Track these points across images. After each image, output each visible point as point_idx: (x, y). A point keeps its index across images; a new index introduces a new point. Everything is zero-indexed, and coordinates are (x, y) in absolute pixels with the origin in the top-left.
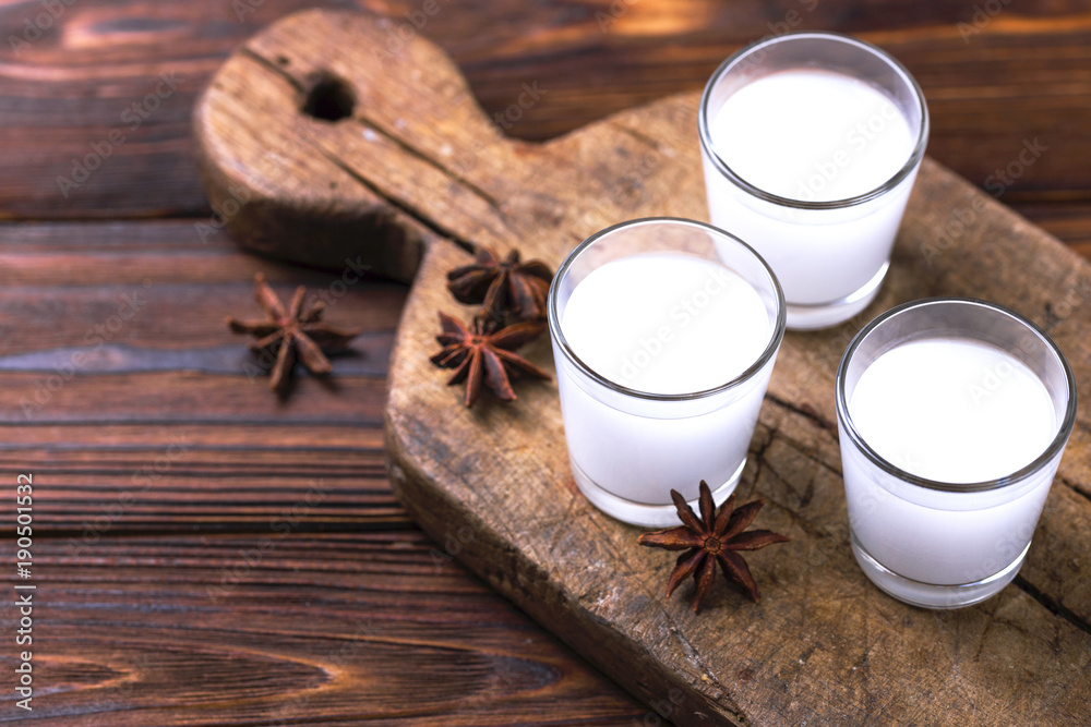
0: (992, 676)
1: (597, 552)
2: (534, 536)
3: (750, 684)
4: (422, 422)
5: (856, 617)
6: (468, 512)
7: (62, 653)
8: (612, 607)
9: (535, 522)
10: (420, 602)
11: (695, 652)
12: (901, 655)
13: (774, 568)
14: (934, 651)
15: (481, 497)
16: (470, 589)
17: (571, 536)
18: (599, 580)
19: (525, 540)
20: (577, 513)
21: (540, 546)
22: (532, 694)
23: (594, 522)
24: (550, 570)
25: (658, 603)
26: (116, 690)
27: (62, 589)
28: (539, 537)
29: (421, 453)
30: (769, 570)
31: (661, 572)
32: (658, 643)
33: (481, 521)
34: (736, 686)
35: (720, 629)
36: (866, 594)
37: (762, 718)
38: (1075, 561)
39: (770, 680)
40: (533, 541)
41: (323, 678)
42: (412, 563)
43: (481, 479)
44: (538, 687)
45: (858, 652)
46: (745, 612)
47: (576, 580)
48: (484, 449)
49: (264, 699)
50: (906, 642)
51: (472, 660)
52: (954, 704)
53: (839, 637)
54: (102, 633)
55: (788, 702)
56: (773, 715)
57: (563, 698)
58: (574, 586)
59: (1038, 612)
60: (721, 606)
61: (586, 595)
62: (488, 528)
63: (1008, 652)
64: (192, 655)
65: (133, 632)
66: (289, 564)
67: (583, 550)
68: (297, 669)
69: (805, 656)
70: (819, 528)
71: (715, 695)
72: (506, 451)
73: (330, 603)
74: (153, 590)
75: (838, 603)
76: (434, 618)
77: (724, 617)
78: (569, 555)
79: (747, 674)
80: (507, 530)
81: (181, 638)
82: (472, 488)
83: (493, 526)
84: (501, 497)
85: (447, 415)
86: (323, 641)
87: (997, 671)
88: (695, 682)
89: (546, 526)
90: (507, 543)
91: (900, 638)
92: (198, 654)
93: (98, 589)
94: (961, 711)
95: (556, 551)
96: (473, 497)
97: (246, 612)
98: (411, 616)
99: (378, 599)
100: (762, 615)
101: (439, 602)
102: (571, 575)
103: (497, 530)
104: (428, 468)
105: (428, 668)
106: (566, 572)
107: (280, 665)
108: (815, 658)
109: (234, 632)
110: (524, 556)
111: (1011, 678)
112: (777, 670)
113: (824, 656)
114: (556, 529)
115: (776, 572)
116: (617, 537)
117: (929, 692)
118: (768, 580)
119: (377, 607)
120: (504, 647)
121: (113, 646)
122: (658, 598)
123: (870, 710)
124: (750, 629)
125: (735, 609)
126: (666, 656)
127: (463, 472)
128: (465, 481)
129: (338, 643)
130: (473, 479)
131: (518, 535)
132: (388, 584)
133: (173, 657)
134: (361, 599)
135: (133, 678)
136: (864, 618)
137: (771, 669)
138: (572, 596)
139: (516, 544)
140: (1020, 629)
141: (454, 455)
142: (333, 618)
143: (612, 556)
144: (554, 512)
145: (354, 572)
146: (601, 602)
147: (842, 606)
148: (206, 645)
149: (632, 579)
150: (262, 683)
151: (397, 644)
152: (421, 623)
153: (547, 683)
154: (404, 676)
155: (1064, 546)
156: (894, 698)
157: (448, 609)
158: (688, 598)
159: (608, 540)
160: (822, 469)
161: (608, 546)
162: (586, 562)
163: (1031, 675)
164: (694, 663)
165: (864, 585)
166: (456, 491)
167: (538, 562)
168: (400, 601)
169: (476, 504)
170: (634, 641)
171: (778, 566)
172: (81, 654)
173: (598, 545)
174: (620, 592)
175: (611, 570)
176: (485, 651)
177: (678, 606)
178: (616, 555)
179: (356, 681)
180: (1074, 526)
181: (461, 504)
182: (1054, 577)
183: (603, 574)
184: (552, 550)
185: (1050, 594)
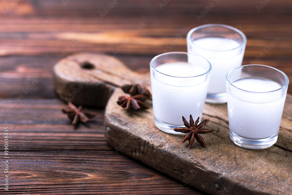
0: (270, 161)
1: (162, 138)
2: (145, 135)
3: (205, 161)
4: (115, 117)
5: (233, 151)
6: (127, 132)
7: (16, 171)
8: (167, 148)
9: (145, 133)
10: (113, 163)
11: (190, 156)
12: (245, 157)
13: (210, 142)
14: (254, 157)
15: (131, 129)
16: (127, 161)
17: (155, 136)
18: (163, 143)
19: (143, 136)
20: (157, 132)
21: (147, 137)
22: (144, 180)
23: (162, 134)
24: (150, 141)
25: (179, 147)
26: (30, 178)
27: (16, 160)
28: (147, 136)
29: (114, 121)
30: (209, 142)
31: (180, 142)
32: (180, 154)
33: (131, 133)
34: (201, 161)
35: (196, 152)
36: (235, 147)
37: (208, 167)
38: (290, 142)
39: (210, 160)
40: (145, 136)
41: (87, 176)
42: (111, 156)
43: (131, 126)
44: (145, 178)
45: (233, 156)
46: (203, 149)
47: (157, 143)
48: (131, 121)
49: (71, 180)
50: (246, 155)
51: (128, 174)
52: (260, 165)
53: (228, 154)
54: (26, 168)
55: (215, 164)
56: (212, 166)
57: (153, 180)
58: (156, 144)
59: (281, 150)
60: (196, 148)
61: (159, 146)
62: (133, 134)
63: (274, 157)
64: (51, 172)
65: (35, 168)
66: (77, 156)
67: (158, 138)
68: (80, 175)
69: (219, 157)
70: (221, 136)
71: (196, 163)
72: (137, 121)
73: (89, 163)
74: (40, 160)
75: (228, 148)
76: (118, 166)
77: (197, 150)
78: (155, 139)
79: (204, 159)
80: (138, 134)
81: (49, 169)
82: (128, 127)
83: (134, 134)
84: (136, 129)
85: (121, 115)
86: (87, 170)
87: (271, 160)
88: (190, 161)
89: (148, 134)
90: (138, 137)
91: (245, 154)
93: (26, 160)
94: (262, 166)
95: (151, 138)
96: (129, 129)
97: (66, 165)
98: (111, 166)
99: (102, 163)
100: (207, 150)
101: (119, 163)
102: (155, 142)
103: (135, 135)
104: (116, 124)
105: (115, 175)
106: (154, 142)
107: (75, 174)
108: (222, 157)
109: (63, 168)
110: (143, 139)
111: (275, 161)
112: (212, 159)
113: (225, 157)
114: (151, 134)
115: (210, 143)
116: (168, 136)
117: (253, 163)
118: (209, 144)
119: (102, 164)
120: (137, 171)
121: (29, 170)
122: (179, 146)
123: (237, 166)
124: (204, 152)
125: (200, 149)
126: (182, 156)
127: (126, 124)
128: (127, 126)
129: (91, 170)
130: (128, 126)
131: (141, 135)
132: (105, 160)
133: (46, 172)
134: (97, 162)
135: (35, 176)
136: (235, 151)
137: (210, 158)
138: (156, 146)
139: (140, 137)
140: (277, 153)
141: (123, 122)
142: (90, 166)
143: (166, 139)
144: (150, 132)
145: (95, 158)
146: (164, 147)
147: (229, 149)
148: (55, 170)
149: (172, 143)
150: (70, 177)
151: (107, 171)
152: (114, 167)
153: (148, 177)
154: (108, 176)
155: (287, 139)
156: (244, 164)
157: (121, 164)
158: (187, 146)
159: (165, 137)
160: (221, 127)
161: (165, 138)
162: (159, 140)
163: (281, 160)
164: (190, 158)
165: (234, 146)
166: (124, 128)
167: (147, 140)
168: (108, 163)
169: (129, 130)
170: (173, 154)
171: (211, 142)
172: (21, 171)
173: (163, 137)
174: (169, 145)
175: (166, 142)
176: (131, 172)
177: (185, 148)
178: (168, 139)
179: (96, 177)
180: (289, 136)
181: (125, 130)
182: (285, 144)
183: (164, 142)
184: (150, 138)
185: (284, 147)
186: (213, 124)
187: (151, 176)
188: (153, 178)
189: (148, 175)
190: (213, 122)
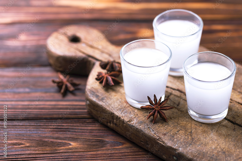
0: (220, 135)
1: (131, 113)
2: (118, 111)
3: (165, 136)
4: (93, 92)
5: (190, 125)
6: (103, 107)
7: (12, 141)
8: (134, 123)
9: (118, 108)
10: (92, 131)
11: (153, 131)
12: (199, 131)
13: (171, 116)
14: (207, 131)
15: (106, 104)
16: (104, 129)
17: (126, 111)
18: (132, 118)
19: (115, 111)
20: (127, 107)
21: (119, 113)
22: (117, 147)
23: (131, 108)
24: (121, 116)
25: (145, 122)
26: (23, 147)
27: (13, 129)
28: (119, 111)
29: (93, 96)
30: (170, 117)
31: (146, 117)
32: (145, 129)
33: (106, 108)
34: (162, 137)
35: (159, 127)
36: (192, 121)
37: (168, 142)
38: (238, 115)
39: (170, 135)
40: (117, 112)
41: (70, 145)
42: (91, 124)
43: (106, 101)
44: (118, 146)
45: (190, 131)
46: (164, 124)
47: (127, 118)
48: (107, 96)
49: (57, 149)
50: (201, 129)
51: (104, 142)
52: (212, 140)
53: (185, 128)
54: (21, 137)
55: (174, 139)
56: (171, 141)
57: (124, 148)
58: (126, 119)
59: (230, 124)
60: (159, 123)
61: (129, 121)
62: (107, 110)
63: (224, 131)
64: (41, 141)
65: (28, 137)
66: (63, 125)
67: (128, 113)
68: (64, 143)
69: (178, 132)
70: (181, 110)
71: (158, 138)
72: (112, 96)
73: (72, 132)
74: (33, 129)
75: (185, 123)
76: (96, 134)
77: (160, 125)
78: (125, 114)
79: (165, 134)
80: (112, 110)
81: (39, 138)
82: (104, 102)
83: (108, 109)
84: (110, 104)
85: (99, 90)
86: (70, 138)
87: (221, 134)
88: (153, 136)
89: (120, 109)
90: (112, 112)
91: (199, 128)
92: (42, 141)
93: (20, 129)
94: (213, 141)
95: (122, 113)
96: (104, 104)
97: (53, 133)
98: (90, 134)
99: (83, 131)
100: (168, 124)
101: (97, 131)
102: (126, 117)
103: (109, 110)
104: (94, 99)
105: (94, 143)
106: (124, 117)
107: (61, 143)
108: (180, 132)
109: (51, 137)
110: (115, 114)
111: (224, 135)
112: (171, 134)
113: (182, 131)
114: (122, 109)
115: (171, 117)
116: (136, 111)
117: (206, 138)
118: (170, 119)
119: (83, 132)
120: (111, 139)
121: (23, 139)
122: (145, 121)
123: (192, 141)
124: (166, 127)
125: (162, 123)
126: (147, 131)
127: (102, 100)
128: (103, 101)
129: (74, 139)
130: (104, 101)
131: (114, 111)
132: (85, 128)
133: (37, 141)
134: (79, 131)
135: (28, 145)
136: (191, 125)
137: (170, 133)
138: (126, 121)
139: (113, 112)
140: (226, 127)
141: (100, 97)
142: (73, 134)
143: (135, 114)
144: (122, 107)
145: (78, 126)
146: (132, 122)
147: (186, 123)
148: (44, 139)
149: (139, 118)
150: (56, 146)
151: (87, 139)
152: (92, 135)
153: (120, 145)
154: (88, 145)
155: (236, 112)
156: (198, 139)
157: (99, 132)
158: (151, 121)
159: (134, 111)
160: (182, 100)
161: (134, 112)
162: (129, 115)
163: (229, 135)
164: (153, 133)
165: (191, 120)
166: (100, 103)
167: (118, 115)
168: (88, 131)
169: (105, 105)
170: (140, 129)
171: (172, 116)
172: (16, 141)
173: (132, 112)
174: (136, 120)
175: (134, 117)
176: (107, 140)
177: (149, 123)
178: (136, 114)
179: (78, 145)
180: (238, 109)
181: (101, 105)
182: (233, 118)
183: (133, 117)
184: (121, 113)
185: (233, 121)
186: (175, 97)
187: (123, 144)
188: (124, 146)
189: (121, 143)
190: (175, 95)
